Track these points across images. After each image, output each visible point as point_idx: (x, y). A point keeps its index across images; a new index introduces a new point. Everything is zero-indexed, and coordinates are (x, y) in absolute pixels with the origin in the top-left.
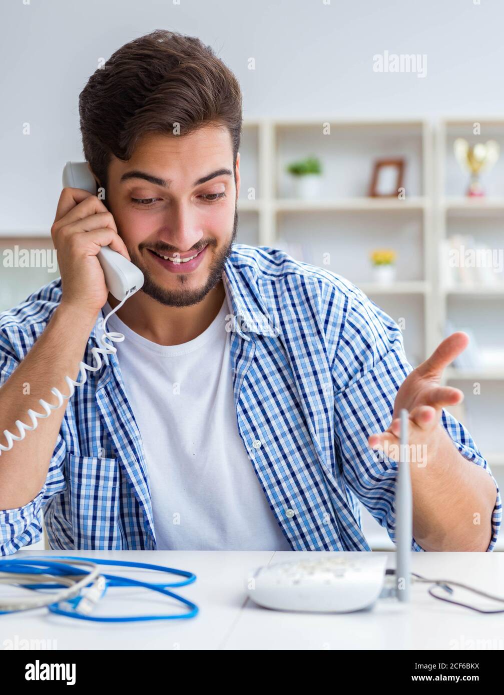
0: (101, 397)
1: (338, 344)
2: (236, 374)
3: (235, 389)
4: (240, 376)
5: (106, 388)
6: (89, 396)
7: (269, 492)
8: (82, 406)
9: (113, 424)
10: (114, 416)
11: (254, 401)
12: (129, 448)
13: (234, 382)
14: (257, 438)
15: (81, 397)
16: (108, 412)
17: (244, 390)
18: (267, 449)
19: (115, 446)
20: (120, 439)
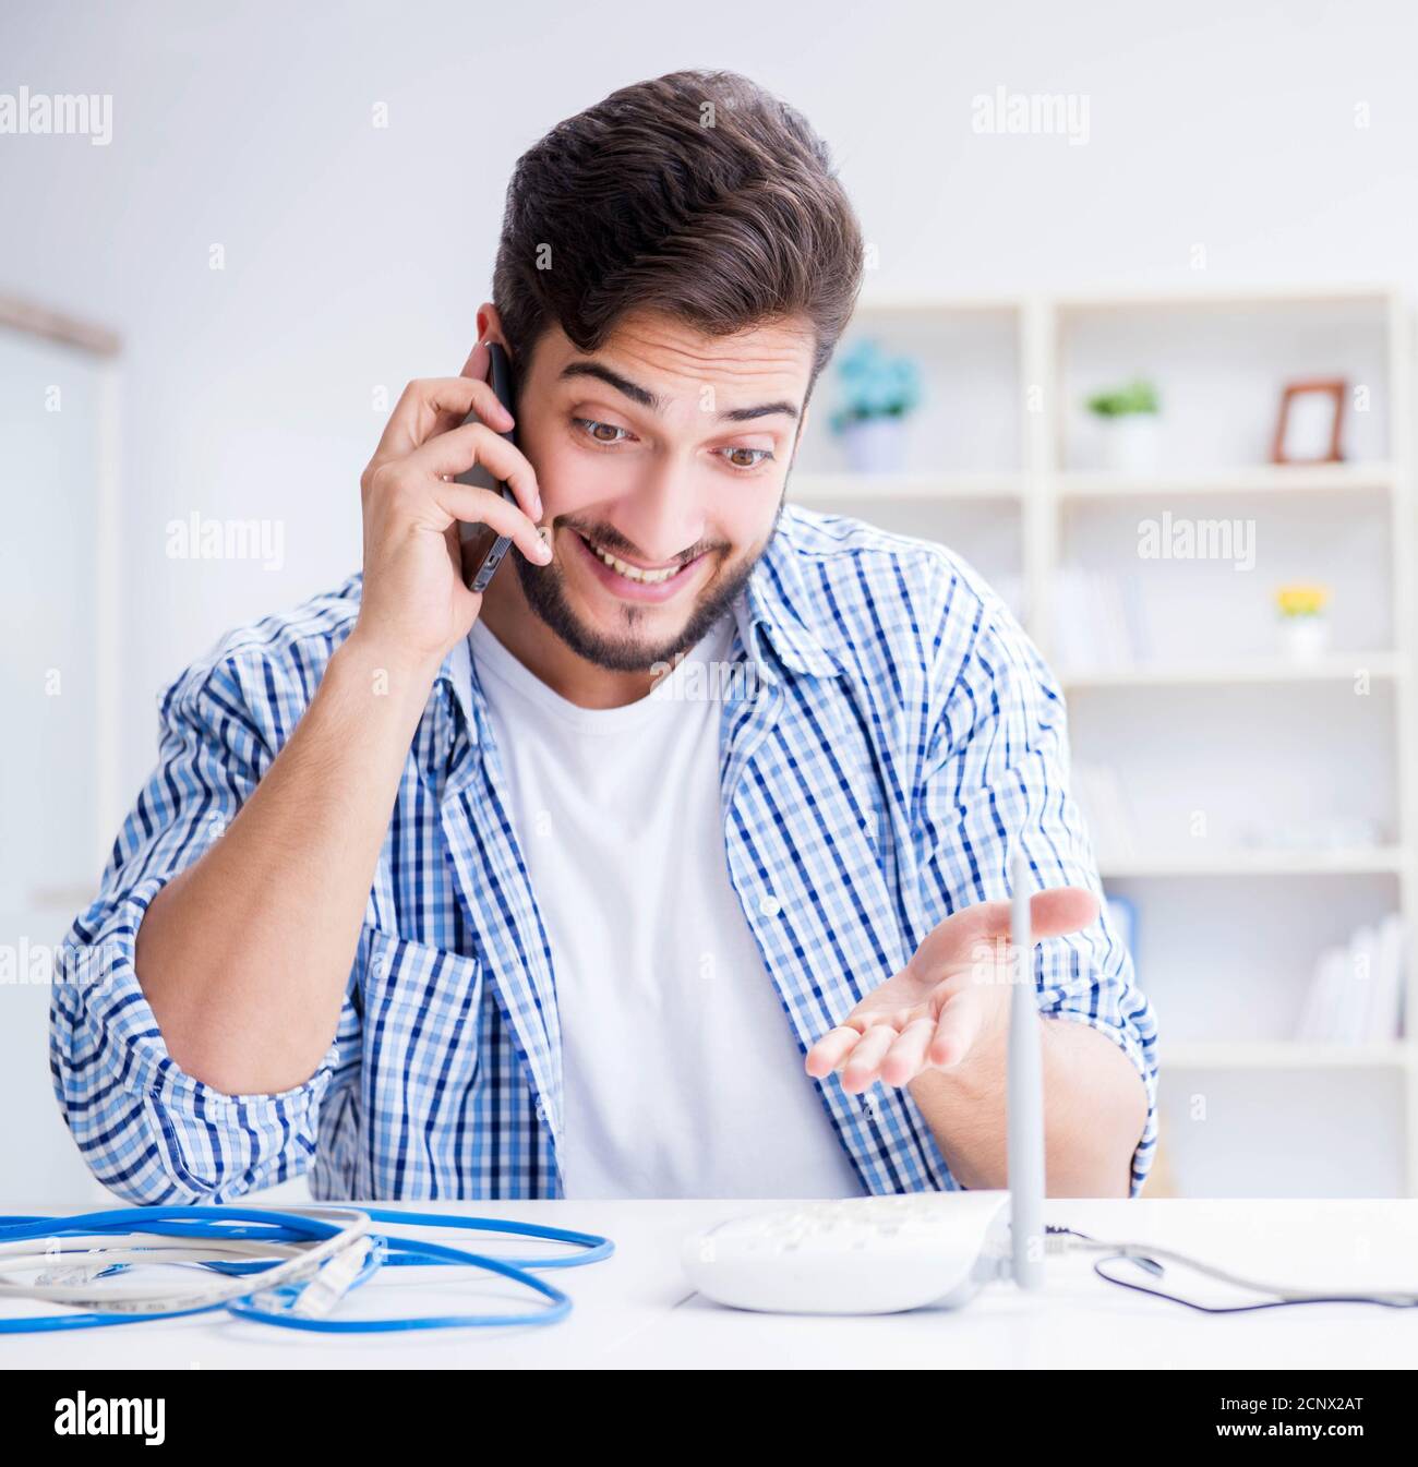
0: (451, 814)
1: (952, 694)
2: (730, 755)
3: (725, 785)
4: (739, 757)
5: (462, 796)
6: (428, 811)
7: (795, 1012)
8: (410, 833)
9: (475, 876)
10: (477, 858)
11: (766, 814)
12: (505, 933)
13: (724, 772)
14: (771, 891)
15: (410, 812)
16: (465, 849)
17: (745, 789)
18: (792, 918)
19: (474, 926)
20: (486, 911)
